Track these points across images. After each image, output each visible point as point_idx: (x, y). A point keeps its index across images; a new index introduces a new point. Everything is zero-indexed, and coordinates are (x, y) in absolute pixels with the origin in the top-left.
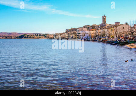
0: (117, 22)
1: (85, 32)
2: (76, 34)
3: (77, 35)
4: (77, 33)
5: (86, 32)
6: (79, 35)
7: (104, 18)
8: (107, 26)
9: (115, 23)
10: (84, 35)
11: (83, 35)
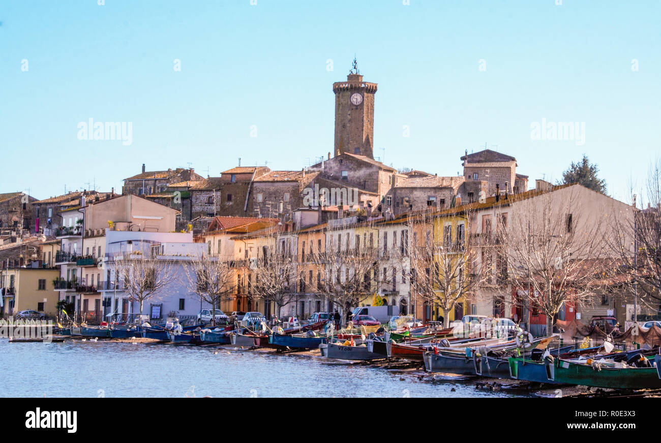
0: (489, 156)
1: (156, 248)
2: (43, 267)
3: (59, 284)
4: (60, 257)
5: (169, 252)
6: (86, 276)
7: (356, 98)
8: (384, 189)
9: (469, 159)
10: (150, 286)
11: (136, 276)
